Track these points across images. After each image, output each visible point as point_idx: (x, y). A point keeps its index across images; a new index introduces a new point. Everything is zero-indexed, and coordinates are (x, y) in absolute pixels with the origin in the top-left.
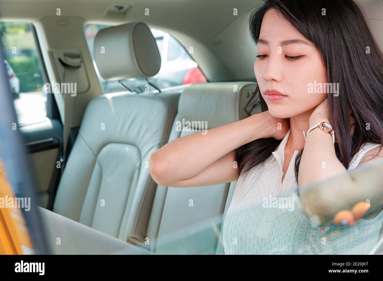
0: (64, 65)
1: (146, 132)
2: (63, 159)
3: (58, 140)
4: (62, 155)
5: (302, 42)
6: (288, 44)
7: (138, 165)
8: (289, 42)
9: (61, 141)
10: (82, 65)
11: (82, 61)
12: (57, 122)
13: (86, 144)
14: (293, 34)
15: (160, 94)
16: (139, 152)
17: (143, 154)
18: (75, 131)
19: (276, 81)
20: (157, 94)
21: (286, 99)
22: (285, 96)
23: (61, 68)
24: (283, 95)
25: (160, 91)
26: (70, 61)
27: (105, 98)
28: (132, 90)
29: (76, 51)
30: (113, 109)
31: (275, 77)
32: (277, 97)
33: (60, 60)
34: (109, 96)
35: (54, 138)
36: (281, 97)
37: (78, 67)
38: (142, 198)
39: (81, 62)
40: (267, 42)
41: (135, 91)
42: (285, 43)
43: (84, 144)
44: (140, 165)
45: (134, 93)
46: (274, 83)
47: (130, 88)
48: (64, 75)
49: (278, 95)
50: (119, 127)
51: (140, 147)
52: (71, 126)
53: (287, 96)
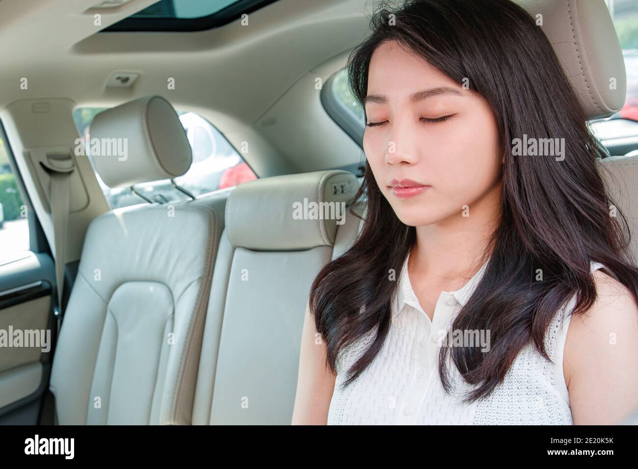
0: (49, 171)
1: (178, 261)
2: (58, 311)
3: (50, 284)
4: (57, 305)
5: (450, 91)
6: (425, 97)
7: (170, 312)
8: (427, 93)
9: (53, 285)
10: (75, 169)
11: (75, 164)
12: (45, 257)
13: (91, 286)
14: (433, 79)
15: (195, 202)
16: (171, 292)
17: (176, 295)
18: (73, 268)
19: (408, 165)
20: (190, 201)
21: (429, 192)
22: (427, 186)
23: (45, 177)
24: (423, 186)
25: (193, 198)
26: (56, 165)
27: (114, 215)
28: (152, 201)
29: (64, 150)
30: (126, 231)
31: (407, 158)
32: (414, 190)
33: (42, 164)
34: (118, 212)
35: (43, 281)
36: (420, 189)
37: (70, 173)
38: (181, 363)
39: (73, 166)
40: (385, 98)
41: (157, 201)
42: (419, 97)
43: (88, 285)
44: (174, 313)
45: (155, 204)
46: (405, 167)
47: (148, 197)
48: (50, 187)
49: (415, 187)
50: (137, 258)
51: (171, 285)
52: (66, 261)
53: (430, 186)
